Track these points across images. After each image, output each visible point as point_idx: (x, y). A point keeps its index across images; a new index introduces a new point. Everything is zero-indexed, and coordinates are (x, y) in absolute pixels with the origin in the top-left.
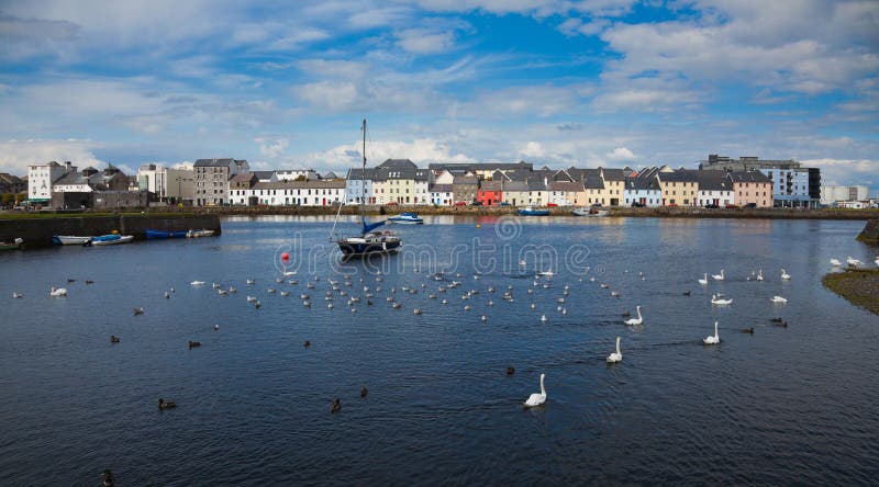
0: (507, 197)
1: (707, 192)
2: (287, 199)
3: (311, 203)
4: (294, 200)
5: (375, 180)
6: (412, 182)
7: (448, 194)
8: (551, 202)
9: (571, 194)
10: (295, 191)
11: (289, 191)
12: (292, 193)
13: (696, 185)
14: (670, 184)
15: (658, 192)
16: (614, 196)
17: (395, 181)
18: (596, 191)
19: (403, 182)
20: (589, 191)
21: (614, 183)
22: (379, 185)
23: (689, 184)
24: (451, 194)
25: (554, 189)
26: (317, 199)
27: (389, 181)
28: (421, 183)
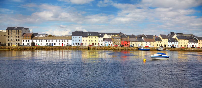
0: (131, 43)
1: (191, 43)
2: (47, 43)
3: (57, 45)
4: (50, 44)
5: (83, 36)
6: (97, 37)
7: (111, 42)
8: (146, 45)
9: (152, 43)
10: (51, 40)
11: (48, 40)
12: (49, 41)
13: (188, 40)
14: (181, 40)
15: (178, 42)
16: (165, 44)
17: (91, 37)
18: (159, 42)
19: (94, 37)
20: (157, 42)
21: (165, 39)
22: (85, 38)
23: (186, 40)
24: (112, 42)
25: (146, 41)
26: (59, 43)
27: (89, 37)
28: (101, 38)
